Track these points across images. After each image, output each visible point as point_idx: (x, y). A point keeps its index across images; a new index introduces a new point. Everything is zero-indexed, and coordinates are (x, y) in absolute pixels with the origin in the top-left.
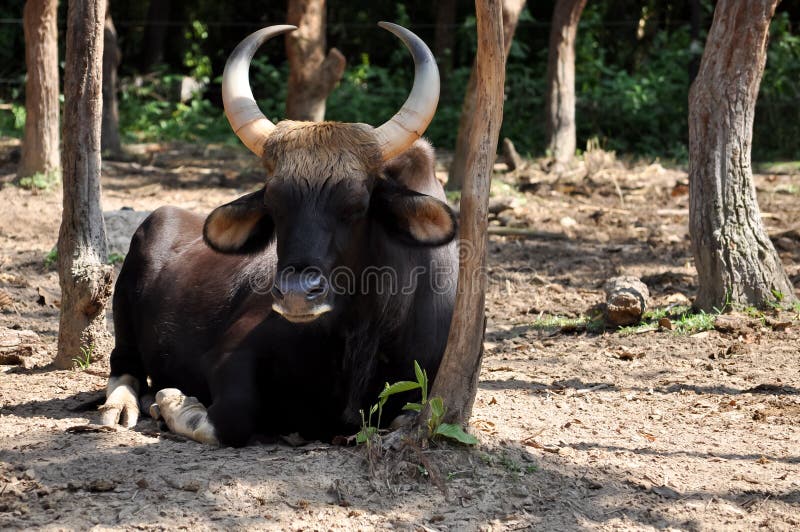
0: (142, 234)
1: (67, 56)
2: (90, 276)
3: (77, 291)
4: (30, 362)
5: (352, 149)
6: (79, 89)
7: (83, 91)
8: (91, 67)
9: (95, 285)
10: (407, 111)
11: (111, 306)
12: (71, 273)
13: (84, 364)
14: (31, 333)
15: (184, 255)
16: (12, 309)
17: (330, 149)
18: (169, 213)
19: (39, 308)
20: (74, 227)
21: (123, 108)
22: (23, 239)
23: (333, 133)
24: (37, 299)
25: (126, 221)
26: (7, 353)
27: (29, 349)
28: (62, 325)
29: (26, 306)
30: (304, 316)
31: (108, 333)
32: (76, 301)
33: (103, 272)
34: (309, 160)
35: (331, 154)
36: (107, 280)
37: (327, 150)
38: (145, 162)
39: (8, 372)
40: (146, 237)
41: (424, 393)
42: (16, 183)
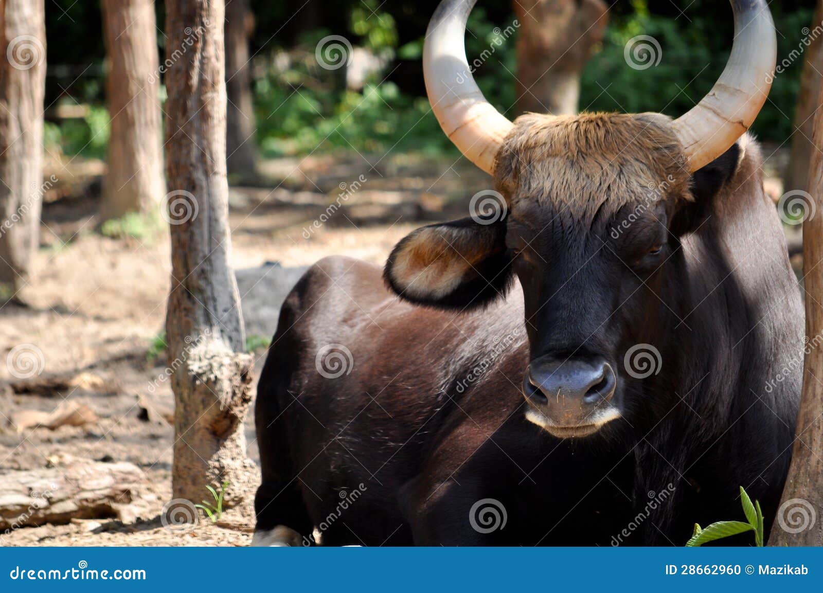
0: (295, 301)
1: (168, 27)
2: (217, 373)
3: (198, 398)
4: (130, 513)
5: (641, 156)
6: (188, 77)
7: (195, 80)
8: (205, 42)
9: (226, 386)
10: (725, 88)
11: (252, 418)
12: (186, 369)
13: (214, 512)
14: (130, 467)
15: (363, 330)
16: (97, 431)
17: (605, 158)
18: (337, 267)
19: (140, 428)
20: (189, 297)
21: (260, 105)
22: (113, 319)
23: (607, 132)
24: (137, 412)
25: (270, 283)
26: (94, 501)
27: (127, 492)
28: (179, 452)
29: (119, 424)
30: (578, 428)
31: (249, 462)
32: (197, 413)
33: (237, 365)
34: (571, 176)
35: (606, 167)
36: (244, 378)
37: (600, 159)
38: (296, 188)
39: (96, 532)
40: (302, 307)
41: (759, 538)
42: (98, 230)
